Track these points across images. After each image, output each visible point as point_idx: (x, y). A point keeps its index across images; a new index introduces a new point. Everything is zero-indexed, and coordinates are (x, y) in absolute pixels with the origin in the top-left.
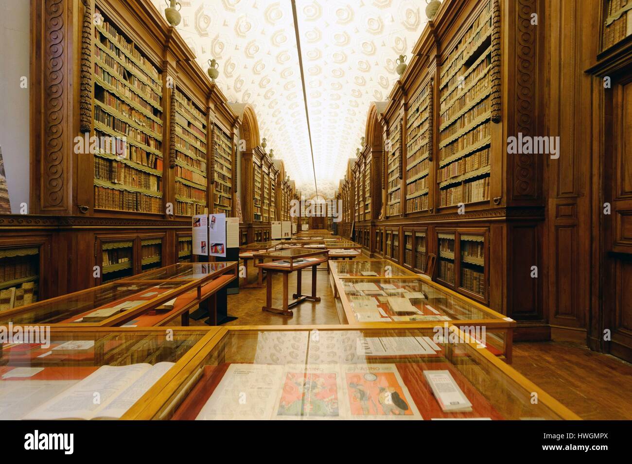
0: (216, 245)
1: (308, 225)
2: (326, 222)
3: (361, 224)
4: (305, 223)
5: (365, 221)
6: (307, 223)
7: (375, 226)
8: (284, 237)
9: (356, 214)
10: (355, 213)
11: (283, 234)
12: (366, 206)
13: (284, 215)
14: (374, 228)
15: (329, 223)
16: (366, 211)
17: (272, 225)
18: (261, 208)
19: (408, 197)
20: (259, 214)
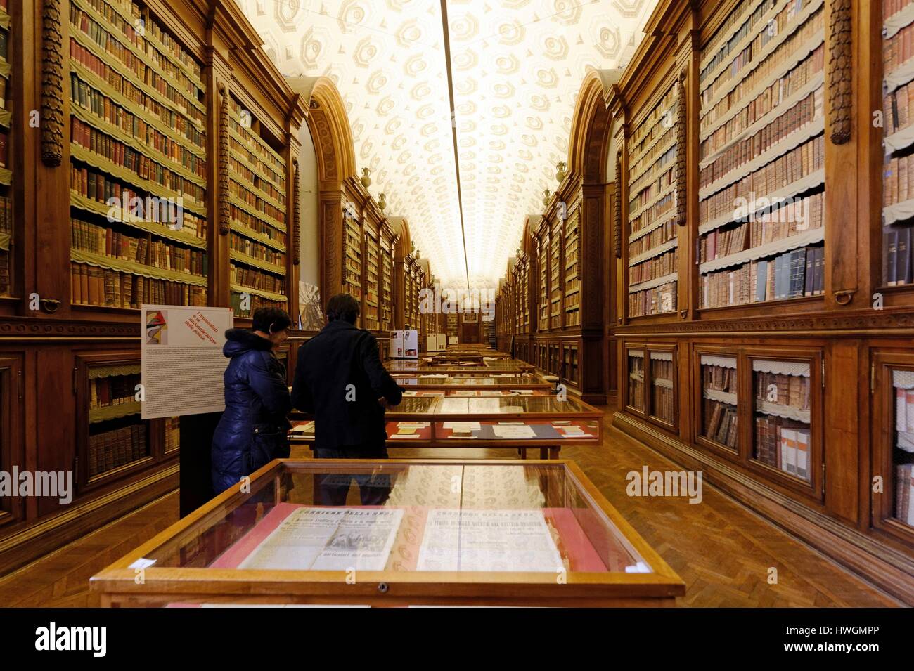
0: (410, 350)
1: (457, 337)
2: (482, 334)
3: (521, 337)
4: (452, 334)
5: (525, 334)
6: (455, 335)
7: (533, 339)
8: (438, 350)
9: (517, 326)
10: (516, 324)
11: (438, 347)
12: (525, 317)
13: (429, 325)
14: (532, 341)
15: (486, 335)
16: (526, 323)
17: (428, 337)
18: (410, 318)
19: (553, 315)
20: (408, 325)
